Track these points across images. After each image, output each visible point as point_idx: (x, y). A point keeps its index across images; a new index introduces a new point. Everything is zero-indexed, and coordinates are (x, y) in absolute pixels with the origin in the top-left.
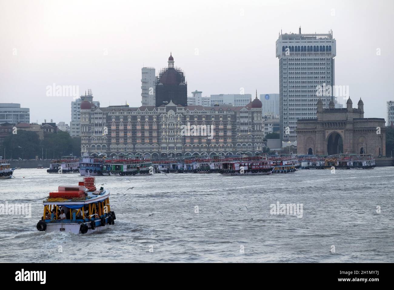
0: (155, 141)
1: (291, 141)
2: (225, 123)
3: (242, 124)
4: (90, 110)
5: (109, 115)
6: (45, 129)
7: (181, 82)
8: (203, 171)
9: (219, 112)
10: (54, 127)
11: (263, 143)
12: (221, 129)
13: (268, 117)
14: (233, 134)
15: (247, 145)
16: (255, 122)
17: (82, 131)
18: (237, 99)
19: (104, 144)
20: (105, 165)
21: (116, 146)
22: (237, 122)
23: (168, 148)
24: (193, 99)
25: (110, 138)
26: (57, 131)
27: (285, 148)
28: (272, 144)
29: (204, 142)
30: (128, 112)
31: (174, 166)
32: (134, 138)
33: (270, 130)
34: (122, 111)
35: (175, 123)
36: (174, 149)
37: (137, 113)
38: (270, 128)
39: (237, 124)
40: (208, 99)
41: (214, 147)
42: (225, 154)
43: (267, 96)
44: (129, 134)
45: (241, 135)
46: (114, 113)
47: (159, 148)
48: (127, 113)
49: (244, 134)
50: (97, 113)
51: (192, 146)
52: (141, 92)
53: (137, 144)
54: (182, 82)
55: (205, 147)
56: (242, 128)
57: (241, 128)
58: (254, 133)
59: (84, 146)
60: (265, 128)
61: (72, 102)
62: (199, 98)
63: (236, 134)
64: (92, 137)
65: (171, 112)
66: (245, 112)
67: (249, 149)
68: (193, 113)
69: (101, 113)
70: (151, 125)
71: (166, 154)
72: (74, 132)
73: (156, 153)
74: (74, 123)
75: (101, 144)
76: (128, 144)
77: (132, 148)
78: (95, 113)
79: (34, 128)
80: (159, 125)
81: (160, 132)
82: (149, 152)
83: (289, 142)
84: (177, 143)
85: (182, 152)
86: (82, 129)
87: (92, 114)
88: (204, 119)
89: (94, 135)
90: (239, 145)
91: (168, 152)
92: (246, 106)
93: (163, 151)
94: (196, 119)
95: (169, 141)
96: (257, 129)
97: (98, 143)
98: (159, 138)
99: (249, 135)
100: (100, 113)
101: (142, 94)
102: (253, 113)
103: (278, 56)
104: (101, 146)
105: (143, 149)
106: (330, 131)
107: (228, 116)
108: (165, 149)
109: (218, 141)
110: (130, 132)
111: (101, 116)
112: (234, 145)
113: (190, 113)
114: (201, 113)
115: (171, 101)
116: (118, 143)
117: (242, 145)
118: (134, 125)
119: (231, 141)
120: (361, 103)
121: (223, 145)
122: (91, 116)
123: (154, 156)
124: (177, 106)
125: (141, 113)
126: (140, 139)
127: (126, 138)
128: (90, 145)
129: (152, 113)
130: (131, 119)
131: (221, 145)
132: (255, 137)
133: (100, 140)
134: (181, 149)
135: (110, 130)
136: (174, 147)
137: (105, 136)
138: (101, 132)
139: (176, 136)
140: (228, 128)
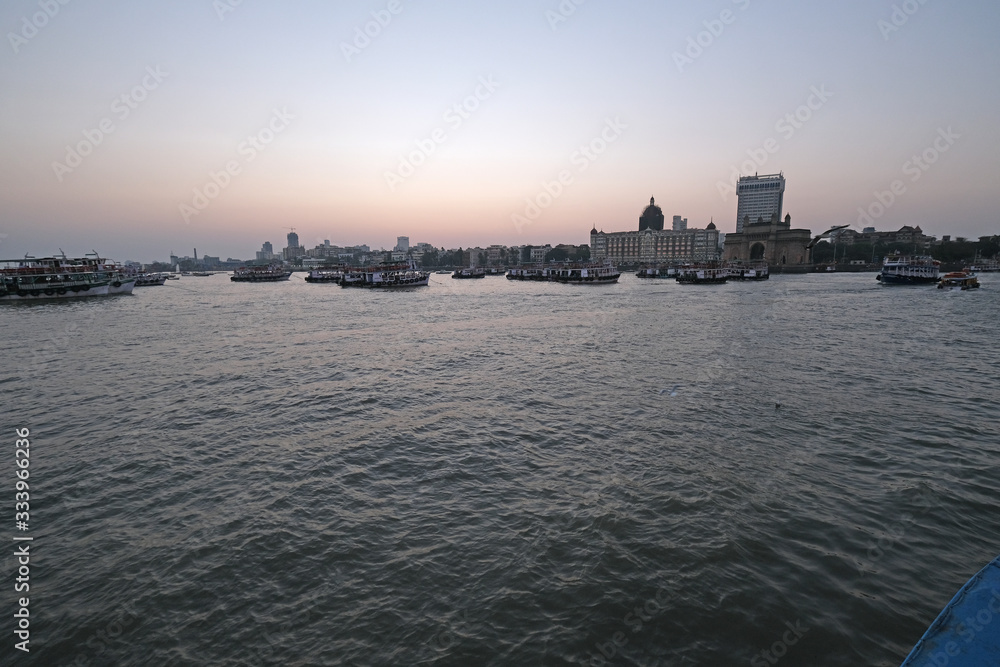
0: (636, 254)
2: (686, 241)
3: (699, 241)
5: (607, 238)
7: (658, 214)
9: (682, 234)
12: (683, 245)
14: (692, 248)
16: (709, 239)
19: (604, 256)
21: (611, 257)
25: (608, 252)
29: (670, 254)
32: (623, 252)
34: (616, 235)
35: (651, 241)
39: (695, 241)
41: (678, 257)
44: (620, 250)
45: (697, 249)
46: (611, 237)
47: (639, 259)
49: (700, 248)
51: (662, 257)
53: (625, 256)
55: (671, 258)
57: (698, 244)
58: (707, 247)
65: (649, 235)
66: (702, 233)
69: (603, 237)
70: (634, 244)
80: (640, 244)
81: (640, 248)
82: (632, 261)
84: (651, 255)
88: (671, 239)
90: (696, 256)
91: (645, 261)
92: (704, 229)
94: (665, 239)
95: (646, 254)
96: (710, 245)
99: (703, 249)
102: (709, 233)
104: (602, 258)
105: (628, 259)
106: (754, 243)
107: (689, 236)
108: (643, 259)
112: (692, 256)
113: (661, 235)
114: (669, 234)
115: (651, 227)
118: (623, 244)
119: (690, 253)
120: (788, 217)
123: (636, 264)
124: (652, 230)
125: (628, 236)
126: (626, 253)
127: (617, 252)
128: (595, 257)
129: (635, 236)
130: (621, 240)
131: (683, 256)
132: (708, 250)
133: (601, 254)
134: (654, 259)
135: (608, 247)
136: (649, 258)
137: (605, 252)
138: (602, 248)
139: (651, 250)
140: (688, 244)
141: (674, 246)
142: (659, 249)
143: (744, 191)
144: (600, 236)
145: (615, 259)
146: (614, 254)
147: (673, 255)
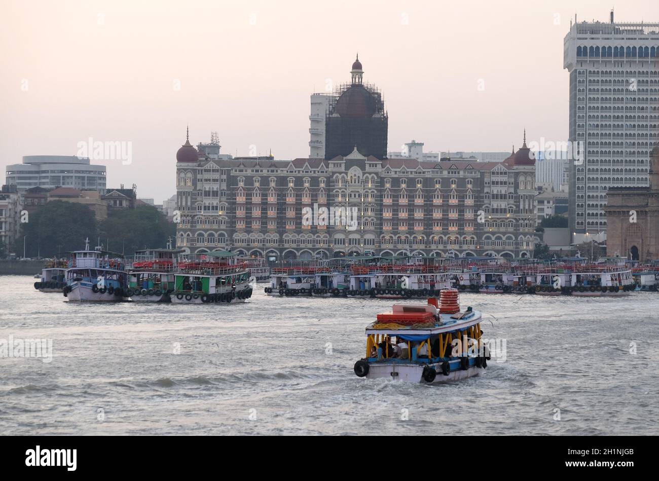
0: (322, 227)
1: (590, 231)
2: (461, 195)
3: (495, 197)
4: (195, 164)
5: (232, 174)
6: (110, 201)
7: (377, 112)
9: (449, 173)
10: (129, 196)
11: (535, 235)
12: (453, 206)
13: (543, 189)
14: (477, 215)
15: (504, 238)
16: (521, 193)
17: (179, 204)
19: (223, 232)
21: (245, 236)
22: (485, 192)
23: (347, 241)
25: (234, 220)
26: (135, 205)
27: (580, 246)
28: (553, 239)
29: (419, 231)
30: (270, 169)
31: (323, 279)
32: (281, 220)
33: (549, 211)
34: (258, 167)
35: (362, 192)
36: (359, 244)
37: (287, 172)
38: (548, 208)
39: (486, 196)
40: (435, 157)
41: (439, 240)
42: (461, 256)
44: (272, 213)
45: (492, 218)
46: (242, 171)
47: (330, 242)
48: (268, 171)
49: (499, 216)
50: (210, 170)
51: (395, 238)
53: (287, 232)
54: (379, 112)
55: (421, 242)
56: (495, 204)
57: (493, 205)
58: (518, 214)
59: (182, 235)
60: (538, 209)
62: (417, 154)
64: (197, 217)
65: (355, 171)
66: (501, 173)
67: (507, 247)
68: (398, 173)
69: (217, 171)
70: (314, 196)
71: (343, 253)
73: (323, 250)
75: (216, 231)
76: (268, 232)
77: (277, 240)
78: (206, 171)
79: (88, 198)
80: (330, 197)
82: (310, 249)
83: (587, 233)
84: (365, 232)
85: (376, 250)
86: (180, 200)
87: (199, 172)
88: (419, 186)
89: (202, 213)
90: (488, 238)
91: (347, 249)
92: (504, 162)
93: (337, 248)
94: (404, 186)
96: (524, 208)
97: (210, 230)
99: (508, 218)
100: (214, 171)
101: (311, 142)
102: (517, 174)
103: (567, 66)
104: (216, 235)
105: (298, 242)
107: (467, 180)
108: (341, 244)
110: (274, 208)
111: (216, 176)
112: (479, 237)
113: (393, 173)
114: (413, 173)
115: (355, 149)
116: (248, 230)
117: (493, 239)
118: (281, 195)
119: (473, 229)
121: (457, 238)
122: (198, 176)
123: (320, 257)
124: (366, 158)
125: (295, 172)
126: (292, 223)
127: (264, 220)
128: (193, 233)
129: (317, 172)
130: (276, 184)
131: (453, 238)
132: (521, 224)
133: (214, 223)
134: (373, 244)
135: (235, 203)
136: (359, 240)
137: (225, 217)
138: (217, 207)
139: (364, 217)
140: (467, 205)
141: (428, 208)
142: (386, 215)
143: (588, 62)
144: (210, 167)
145: (256, 241)
146: (252, 227)
147: (428, 234)
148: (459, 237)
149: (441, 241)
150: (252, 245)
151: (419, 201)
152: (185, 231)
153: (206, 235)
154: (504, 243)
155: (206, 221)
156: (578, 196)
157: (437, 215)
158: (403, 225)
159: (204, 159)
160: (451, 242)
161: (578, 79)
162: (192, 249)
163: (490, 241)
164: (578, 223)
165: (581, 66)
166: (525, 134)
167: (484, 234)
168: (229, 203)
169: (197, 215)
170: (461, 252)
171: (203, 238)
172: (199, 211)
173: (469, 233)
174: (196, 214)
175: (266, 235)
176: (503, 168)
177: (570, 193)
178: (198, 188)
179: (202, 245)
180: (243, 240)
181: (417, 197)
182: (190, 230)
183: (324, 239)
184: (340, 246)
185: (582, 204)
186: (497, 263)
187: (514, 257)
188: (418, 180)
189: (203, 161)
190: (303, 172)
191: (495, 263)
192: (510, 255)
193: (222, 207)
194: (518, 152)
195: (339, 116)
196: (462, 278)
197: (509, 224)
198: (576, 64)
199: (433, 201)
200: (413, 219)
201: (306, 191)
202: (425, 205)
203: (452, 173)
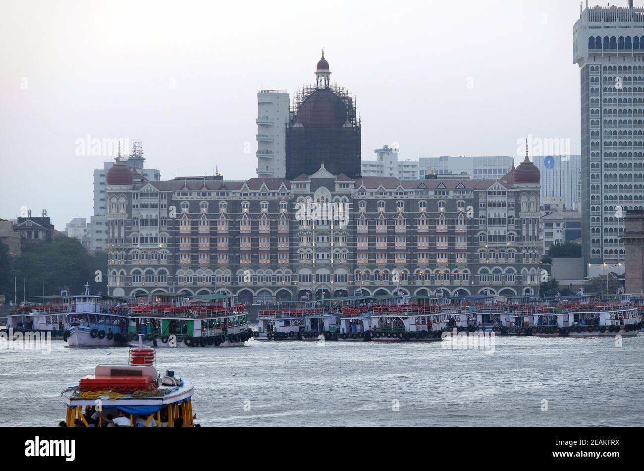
0: (283, 260)
1: (608, 262)
2: (451, 219)
3: (492, 221)
4: (129, 187)
5: (173, 199)
6: (23, 233)
7: (348, 121)
8: (386, 335)
9: (436, 193)
10: (45, 226)
11: (541, 267)
12: (442, 234)
13: (552, 207)
14: (471, 244)
15: (504, 272)
16: (523, 216)
17: (111, 235)
18: (478, 168)
19: (163, 268)
20: (134, 320)
21: (191, 273)
23: (314, 277)
24: (378, 166)
25: (177, 254)
26: (53, 237)
27: (595, 280)
28: (562, 271)
29: (400, 264)
30: (220, 191)
31: (313, 321)
32: (234, 253)
33: (558, 236)
34: (205, 190)
36: (328, 281)
37: (241, 195)
38: (558, 231)
39: (481, 220)
40: (414, 166)
41: (426, 275)
42: (451, 294)
43: (550, 161)
44: (223, 245)
45: (489, 248)
46: (185, 194)
47: (293, 279)
48: (218, 194)
49: (497, 244)
50: (145, 195)
51: (372, 273)
52: (256, 149)
53: (241, 268)
54: (350, 120)
55: (403, 277)
56: (492, 230)
57: (489, 231)
58: (521, 242)
59: (114, 273)
60: (546, 233)
61: (95, 170)
62: (391, 163)
63: (478, 244)
64: (133, 250)
65: (323, 192)
66: (499, 193)
67: (508, 282)
68: (374, 194)
69: (156, 194)
70: (274, 224)
71: (310, 292)
72: (101, 240)
73: (285, 289)
74: (99, 219)
75: (156, 267)
76: (219, 268)
77: (229, 277)
78: (143, 194)
80: (293, 224)
81: (297, 240)
82: (269, 287)
83: (605, 264)
84: (336, 266)
85: (349, 288)
86: (111, 231)
87: (134, 196)
88: (400, 209)
89: (139, 246)
90: (484, 271)
91: (314, 287)
92: (502, 179)
93: (302, 286)
94: (381, 210)
95: (317, 262)
96: (527, 234)
97: (149, 266)
98: (294, 254)
99: (508, 247)
100: (152, 195)
101: (259, 152)
102: (518, 194)
103: (578, 60)
104: (156, 273)
107: (457, 202)
108: (307, 281)
109: (436, 261)
110: (225, 239)
111: (155, 201)
112: (474, 271)
113: (368, 194)
114: (393, 194)
115: (323, 166)
116: (194, 266)
117: (491, 272)
118: (234, 223)
119: (466, 261)
121: (447, 271)
122: (133, 201)
123: (281, 297)
124: (336, 177)
125: (250, 194)
126: (247, 257)
127: (213, 254)
128: (128, 271)
129: (276, 195)
130: (227, 209)
131: (442, 272)
132: (524, 254)
133: (153, 258)
134: (346, 281)
135: (178, 234)
136: (328, 276)
137: (166, 250)
138: (156, 238)
139: (334, 248)
140: (459, 232)
141: (412, 236)
142: (360, 245)
143: (603, 56)
144: (147, 190)
145: (204, 278)
146: (199, 262)
147: (412, 268)
148: (449, 270)
149: (427, 276)
150: (199, 284)
151: (400, 228)
152: (118, 267)
153: (143, 273)
154: (504, 278)
155: (143, 255)
156: (593, 219)
157: (423, 244)
158: (382, 258)
159: (140, 180)
160: (439, 276)
161: (590, 77)
162: (127, 290)
163: (487, 276)
164: (593, 252)
165: (595, 61)
166: (527, 145)
167: (479, 268)
168: (171, 234)
169: (132, 249)
170: (452, 288)
171: (140, 277)
172: (135, 243)
173: (461, 266)
174: (130, 247)
175: (216, 271)
176: (501, 186)
177: (583, 215)
178: (133, 216)
179: (139, 285)
180: (188, 278)
181: (398, 223)
182: (124, 267)
183: (286, 275)
184: (305, 283)
185: (598, 228)
186: (493, 301)
187: (516, 294)
188: (399, 203)
189: (138, 182)
190: (260, 194)
191: (491, 302)
192: (511, 293)
193: (162, 238)
194: (519, 167)
195: (302, 126)
196: (458, 319)
197: (510, 254)
198: (588, 58)
199: (417, 227)
200: (394, 250)
201: (264, 217)
202: (408, 233)
203: (440, 194)
